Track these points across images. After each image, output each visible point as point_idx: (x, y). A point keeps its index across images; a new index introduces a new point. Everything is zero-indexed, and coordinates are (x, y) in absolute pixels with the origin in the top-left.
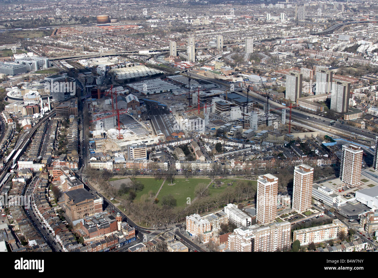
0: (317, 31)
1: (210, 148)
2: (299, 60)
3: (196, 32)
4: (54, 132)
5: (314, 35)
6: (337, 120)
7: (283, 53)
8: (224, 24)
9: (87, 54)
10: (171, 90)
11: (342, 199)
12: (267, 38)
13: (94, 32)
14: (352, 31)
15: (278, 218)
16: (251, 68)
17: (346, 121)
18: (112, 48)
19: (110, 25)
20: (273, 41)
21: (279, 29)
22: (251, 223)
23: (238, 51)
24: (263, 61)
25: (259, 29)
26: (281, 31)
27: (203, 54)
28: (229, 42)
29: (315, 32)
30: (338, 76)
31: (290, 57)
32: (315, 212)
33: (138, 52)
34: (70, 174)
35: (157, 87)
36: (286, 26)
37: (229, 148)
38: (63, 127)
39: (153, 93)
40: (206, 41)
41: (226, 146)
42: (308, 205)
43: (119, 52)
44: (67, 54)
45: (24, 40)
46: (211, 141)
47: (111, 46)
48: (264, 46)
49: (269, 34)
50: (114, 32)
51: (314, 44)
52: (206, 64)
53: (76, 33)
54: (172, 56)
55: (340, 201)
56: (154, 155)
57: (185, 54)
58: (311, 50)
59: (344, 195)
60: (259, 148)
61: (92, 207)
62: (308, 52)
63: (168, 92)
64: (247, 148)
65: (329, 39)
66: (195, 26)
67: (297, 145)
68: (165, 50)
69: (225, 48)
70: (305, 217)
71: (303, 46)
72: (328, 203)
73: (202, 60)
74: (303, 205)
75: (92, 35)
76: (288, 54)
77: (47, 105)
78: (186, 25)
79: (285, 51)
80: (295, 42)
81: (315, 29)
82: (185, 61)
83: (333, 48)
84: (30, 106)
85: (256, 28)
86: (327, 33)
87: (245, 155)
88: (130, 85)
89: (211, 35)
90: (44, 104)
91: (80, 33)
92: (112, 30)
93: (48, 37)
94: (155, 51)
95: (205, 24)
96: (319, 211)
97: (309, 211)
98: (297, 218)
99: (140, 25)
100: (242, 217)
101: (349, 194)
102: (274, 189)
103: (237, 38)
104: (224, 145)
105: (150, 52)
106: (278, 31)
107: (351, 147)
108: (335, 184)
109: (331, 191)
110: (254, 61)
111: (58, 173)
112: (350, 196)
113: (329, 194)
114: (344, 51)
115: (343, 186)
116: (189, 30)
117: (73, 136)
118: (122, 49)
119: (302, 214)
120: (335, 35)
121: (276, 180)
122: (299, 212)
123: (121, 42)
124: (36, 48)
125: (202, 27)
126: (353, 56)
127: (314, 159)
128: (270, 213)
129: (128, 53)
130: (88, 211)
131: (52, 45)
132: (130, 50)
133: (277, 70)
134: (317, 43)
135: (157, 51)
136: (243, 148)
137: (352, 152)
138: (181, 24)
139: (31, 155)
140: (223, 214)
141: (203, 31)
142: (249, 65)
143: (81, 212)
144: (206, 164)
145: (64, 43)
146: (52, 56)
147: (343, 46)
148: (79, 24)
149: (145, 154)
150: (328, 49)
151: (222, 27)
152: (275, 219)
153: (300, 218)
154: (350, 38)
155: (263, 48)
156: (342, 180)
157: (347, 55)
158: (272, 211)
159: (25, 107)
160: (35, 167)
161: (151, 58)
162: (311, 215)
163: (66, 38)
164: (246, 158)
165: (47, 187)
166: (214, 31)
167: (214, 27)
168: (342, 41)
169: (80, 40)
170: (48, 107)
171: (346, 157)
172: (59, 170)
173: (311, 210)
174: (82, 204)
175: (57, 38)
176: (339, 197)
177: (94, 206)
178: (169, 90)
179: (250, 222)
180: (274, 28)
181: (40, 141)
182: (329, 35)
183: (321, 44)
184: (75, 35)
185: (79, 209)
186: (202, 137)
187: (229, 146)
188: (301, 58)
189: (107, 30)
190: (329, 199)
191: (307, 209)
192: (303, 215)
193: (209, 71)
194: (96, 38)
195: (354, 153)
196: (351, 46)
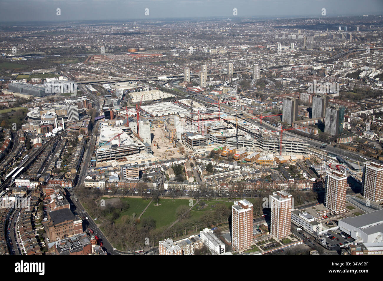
0: (323, 59)
1: (201, 168)
2: (301, 85)
3: (212, 60)
4: (59, 151)
5: (319, 62)
6: (329, 143)
7: (287, 79)
8: (238, 54)
9: (112, 78)
10: (178, 112)
11: (323, 227)
12: (275, 65)
13: (123, 59)
14: (357, 58)
15: (254, 245)
16: (255, 93)
17: (339, 144)
18: (135, 73)
19: (138, 54)
20: (280, 69)
21: (287, 58)
22: (225, 250)
23: (247, 78)
24: (267, 86)
25: (269, 57)
26: (289, 59)
27: (214, 80)
28: (240, 69)
29: (320, 59)
30: (337, 100)
31: (293, 83)
32: (293, 241)
33: (157, 78)
34: (59, 193)
35: (166, 110)
36: (294, 54)
37: (219, 169)
38: (70, 146)
39: (161, 115)
40: (219, 68)
41: (217, 167)
42: (286, 232)
43: (140, 77)
44: (94, 79)
45: (60, 65)
46: (204, 162)
47: (135, 72)
48: (271, 72)
49: (277, 62)
50: (140, 59)
51: (318, 71)
52: (215, 89)
53: (107, 61)
54: (186, 82)
55: (321, 229)
56: (146, 175)
57: (198, 80)
58: (314, 76)
59: (326, 223)
60: (249, 170)
61: (72, 228)
62: (311, 78)
63: (175, 114)
64: (236, 169)
65: (332, 66)
66: (212, 55)
67: (286, 167)
68: (181, 76)
69: (235, 75)
70: (282, 246)
71: (307, 72)
72: (309, 230)
73: (212, 85)
74: (280, 232)
75: (120, 62)
76: (292, 80)
77: (61, 125)
78: (205, 54)
79: (289, 78)
80: (300, 69)
81: (320, 57)
82: (197, 86)
83: (336, 74)
84: (45, 126)
85: (266, 56)
86: (332, 60)
87: (233, 177)
88: (142, 107)
89: (225, 62)
90: (59, 124)
91: (111, 60)
92: (139, 58)
93: (82, 63)
94: (172, 77)
95: (221, 53)
96: (298, 239)
97: (287, 238)
98: (273, 246)
99: (164, 54)
100: (216, 243)
101: (332, 222)
102: (248, 216)
103: (248, 66)
104: (216, 166)
105: (167, 78)
106: (286, 59)
107: (335, 173)
108: (318, 210)
109: (312, 218)
110: (259, 86)
111: (51, 191)
112: (332, 224)
113: (309, 221)
114: (346, 77)
115: (327, 212)
116: (206, 59)
117: (76, 155)
118: (143, 74)
119: (279, 242)
120: (339, 63)
121: (251, 207)
122: (277, 240)
123: (145, 68)
124: (69, 73)
125: (218, 56)
126: (354, 81)
127: (300, 183)
128: (245, 240)
129: (148, 79)
130: (67, 232)
131: (83, 70)
132: (150, 76)
133: (279, 94)
134: (321, 69)
135: (174, 77)
136: (233, 169)
137: (336, 179)
138: (201, 53)
139: (32, 172)
140: (198, 239)
141: (218, 59)
142: (254, 90)
143: (60, 234)
144: (193, 185)
145: (95, 69)
146: (80, 80)
147: (345, 72)
148: (111, 52)
149: (137, 174)
150: (330, 75)
151: (236, 56)
152: (251, 247)
153: (277, 246)
154: (354, 65)
155: (270, 75)
156: (326, 206)
157: (349, 80)
158: (246, 238)
159: (40, 126)
160: (31, 185)
161: (167, 83)
162: (289, 243)
163: (97, 65)
164: (234, 180)
165: (35, 205)
166: (228, 59)
167: (229, 55)
168: (345, 67)
169: (109, 66)
170: (62, 127)
171: (329, 183)
172: (52, 189)
173: (290, 238)
174: (62, 225)
175: (89, 64)
176: (320, 225)
177: (73, 228)
178: (176, 113)
179: (223, 249)
180: (283, 56)
181: (45, 159)
182: (333, 62)
183: (325, 70)
184: (106, 62)
185: (57, 231)
186: (196, 158)
187: (220, 167)
188: (303, 84)
189: (135, 58)
190: (310, 226)
191: (285, 237)
192: (281, 243)
193: (217, 95)
194: (123, 65)
195: (337, 179)
196: (354, 72)
